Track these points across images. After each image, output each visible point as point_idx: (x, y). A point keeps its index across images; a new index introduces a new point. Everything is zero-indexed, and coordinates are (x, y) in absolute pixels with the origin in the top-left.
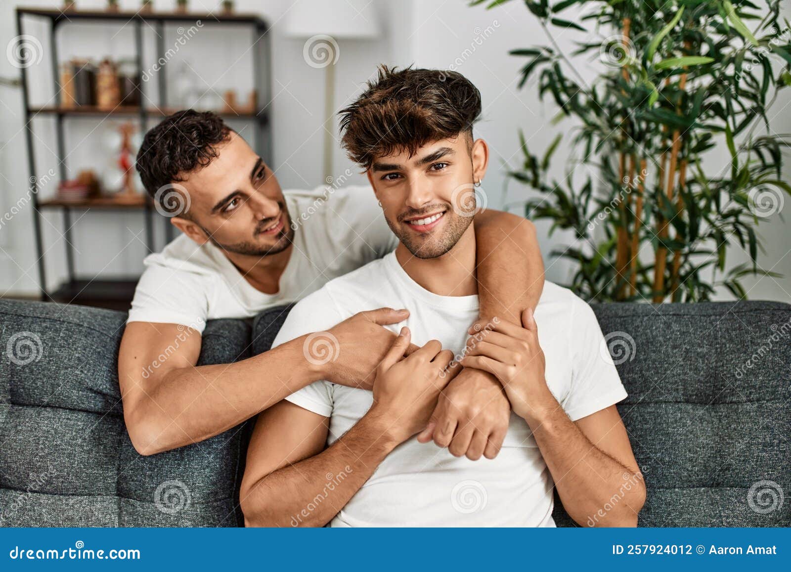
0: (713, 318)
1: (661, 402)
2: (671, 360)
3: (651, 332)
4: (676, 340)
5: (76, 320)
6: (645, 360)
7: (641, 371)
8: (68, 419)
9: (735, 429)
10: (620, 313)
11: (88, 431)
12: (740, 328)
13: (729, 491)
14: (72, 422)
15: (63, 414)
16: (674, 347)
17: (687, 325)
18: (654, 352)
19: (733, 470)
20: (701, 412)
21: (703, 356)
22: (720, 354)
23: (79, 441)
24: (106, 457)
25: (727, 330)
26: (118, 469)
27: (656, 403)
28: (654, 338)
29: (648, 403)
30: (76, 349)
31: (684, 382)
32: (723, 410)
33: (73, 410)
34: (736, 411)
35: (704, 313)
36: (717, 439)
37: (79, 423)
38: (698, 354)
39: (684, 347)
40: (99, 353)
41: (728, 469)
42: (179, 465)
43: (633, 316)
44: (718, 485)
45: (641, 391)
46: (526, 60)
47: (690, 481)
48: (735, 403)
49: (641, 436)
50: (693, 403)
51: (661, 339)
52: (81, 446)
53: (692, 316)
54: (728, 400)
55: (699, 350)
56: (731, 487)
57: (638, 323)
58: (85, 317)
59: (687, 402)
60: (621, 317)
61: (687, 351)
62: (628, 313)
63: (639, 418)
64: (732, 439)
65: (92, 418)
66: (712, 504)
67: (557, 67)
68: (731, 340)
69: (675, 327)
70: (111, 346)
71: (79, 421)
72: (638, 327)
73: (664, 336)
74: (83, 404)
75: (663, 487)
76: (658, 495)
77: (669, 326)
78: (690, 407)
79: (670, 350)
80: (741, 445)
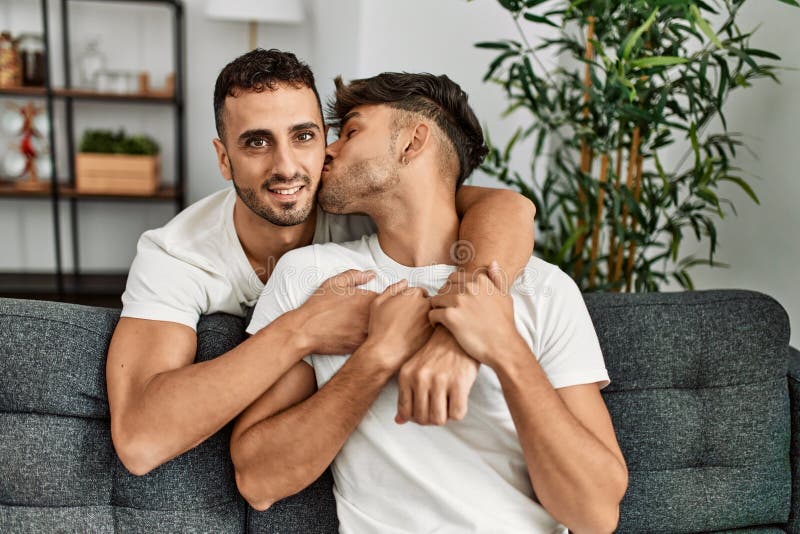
0: (697, 306)
1: (653, 388)
2: (662, 348)
3: (644, 321)
4: (666, 329)
5: (60, 318)
6: (639, 348)
7: (635, 359)
8: (58, 425)
9: (718, 412)
10: (613, 303)
11: (80, 437)
12: (722, 316)
13: (711, 470)
14: (61, 429)
15: (52, 421)
16: (665, 336)
17: (676, 315)
18: (647, 340)
19: (716, 451)
20: (686, 397)
21: (690, 344)
22: (706, 341)
23: (72, 448)
24: (101, 463)
25: (711, 319)
26: (114, 477)
27: (648, 389)
28: (647, 326)
29: (641, 390)
30: (65, 351)
31: (674, 369)
32: (706, 393)
33: (63, 416)
34: (718, 394)
35: (689, 302)
36: (702, 422)
37: (70, 429)
38: (686, 341)
39: (674, 335)
40: (89, 353)
41: (712, 450)
42: (183, 469)
43: (626, 306)
44: (701, 465)
45: (635, 379)
46: (496, 53)
47: (679, 463)
48: (718, 387)
49: (636, 421)
50: (681, 388)
51: (653, 328)
52: (74, 453)
53: (679, 306)
54: (711, 384)
55: (687, 338)
56: (714, 466)
57: (630, 313)
58: (69, 314)
59: (675, 387)
60: (614, 307)
61: (676, 339)
62: (620, 303)
63: (633, 405)
64: (716, 421)
65: (84, 423)
66: (697, 483)
67: (526, 60)
68: (715, 328)
69: (665, 316)
70: (100, 346)
71: (71, 427)
72: (631, 316)
73: (656, 324)
74: (74, 410)
75: (655, 470)
76: (651, 477)
77: (659, 316)
78: (677, 392)
79: (661, 338)
80: (723, 427)
